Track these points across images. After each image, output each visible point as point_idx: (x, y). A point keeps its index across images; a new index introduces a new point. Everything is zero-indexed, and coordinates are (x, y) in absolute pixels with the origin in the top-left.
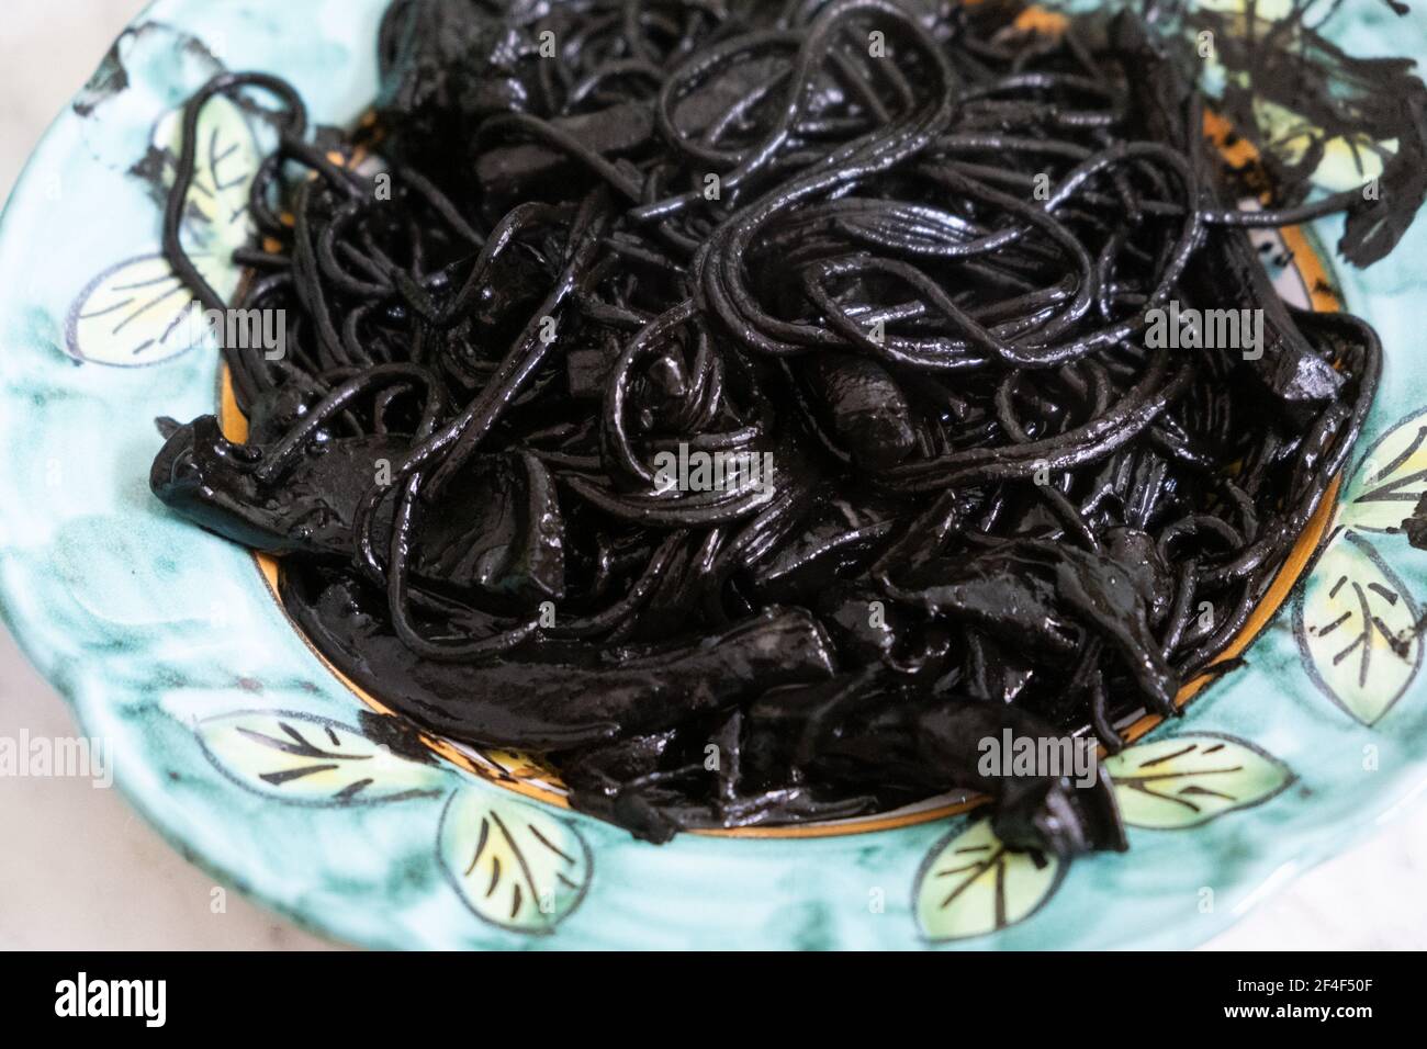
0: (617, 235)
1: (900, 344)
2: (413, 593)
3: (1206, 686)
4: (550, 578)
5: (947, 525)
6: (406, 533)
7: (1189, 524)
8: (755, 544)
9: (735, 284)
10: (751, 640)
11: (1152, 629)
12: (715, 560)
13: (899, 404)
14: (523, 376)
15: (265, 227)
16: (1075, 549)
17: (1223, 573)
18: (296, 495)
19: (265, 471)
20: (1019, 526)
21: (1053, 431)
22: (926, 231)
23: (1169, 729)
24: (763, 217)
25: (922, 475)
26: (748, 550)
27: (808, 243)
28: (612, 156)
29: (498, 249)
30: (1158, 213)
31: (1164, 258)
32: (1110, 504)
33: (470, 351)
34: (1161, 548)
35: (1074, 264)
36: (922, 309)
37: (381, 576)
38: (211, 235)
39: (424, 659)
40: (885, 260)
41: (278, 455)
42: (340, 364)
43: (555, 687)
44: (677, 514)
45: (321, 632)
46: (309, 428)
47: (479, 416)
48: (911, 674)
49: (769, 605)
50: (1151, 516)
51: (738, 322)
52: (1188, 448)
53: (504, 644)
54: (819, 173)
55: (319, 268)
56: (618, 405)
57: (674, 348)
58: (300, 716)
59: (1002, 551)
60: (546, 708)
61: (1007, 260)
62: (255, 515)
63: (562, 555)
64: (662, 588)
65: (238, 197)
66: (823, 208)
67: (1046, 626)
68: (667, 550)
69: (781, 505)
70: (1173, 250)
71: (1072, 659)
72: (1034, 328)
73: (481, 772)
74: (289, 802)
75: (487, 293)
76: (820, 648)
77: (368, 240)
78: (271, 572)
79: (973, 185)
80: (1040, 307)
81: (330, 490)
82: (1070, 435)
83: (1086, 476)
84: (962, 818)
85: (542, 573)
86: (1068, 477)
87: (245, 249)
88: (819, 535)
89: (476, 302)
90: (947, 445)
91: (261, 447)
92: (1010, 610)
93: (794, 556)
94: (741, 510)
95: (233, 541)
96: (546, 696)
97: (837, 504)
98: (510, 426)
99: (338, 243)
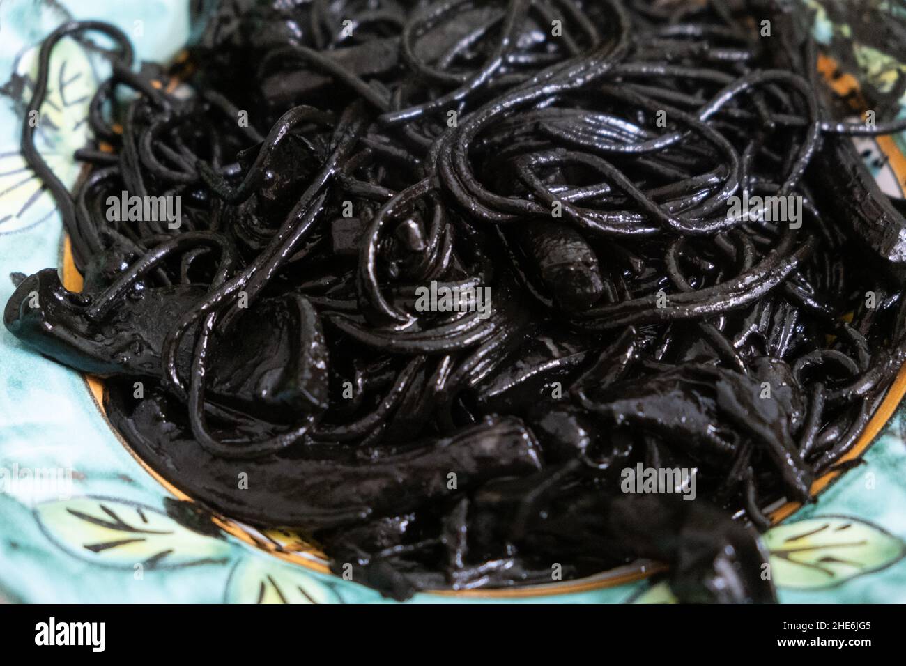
0: (369, 136)
1: (591, 215)
2: (208, 406)
3: (835, 480)
4: (316, 391)
5: (629, 355)
6: (203, 359)
7: (817, 356)
8: (478, 369)
9: (463, 168)
10: (475, 442)
11: (792, 435)
12: (447, 381)
13: (591, 259)
14: (297, 238)
15: (100, 135)
16: (730, 372)
17: (846, 393)
18: (118, 331)
19: (93, 312)
20: (685, 356)
21: (710, 283)
22: (609, 133)
23: (806, 513)
24: (484, 120)
25: (609, 316)
26: (472, 373)
27: (518, 142)
28: (367, 78)
29: (278, 139)
30: (786, 123)
31: (791, 157)
32: (755, 339)
33: (256, 222)
34: (795, 374)
35: (725, 158)
36: (608, 189)
37: (183, 393)
38: (59, 139)
39: (216, 457)
40: (578, 153)
41: (104, 300)
42: (155, 233)
43: (319, 479)
44: (417, 343)
45: (135, 437)
46: (130, 280)
47: (262, 268)
48: (602, 470)
49: (490, 414)
50: (786, 350)
51: (465, 197)
52: (814, 299)
53: (279, 445)
54: (527, 88)
55: (140, 162)
56: (371, 257)
57: (415, 214)
58: (117, 500)
59: (673, 374)
60: (312, 495)
61: (670, 157)
62: (86, 345)
63: (326, 375)
64: (405, 402)
65: (80, 112)
66: (530, 115)
67: (709, 432)
68: (410, 373)
69: (499, 338)
70: (799, 151)
71: (728, 459)
72: (695, 205)
73: (260, 545)
74: (105, 567)
75: (270, 175)
76: (530, 448)
77: (178, 141)
78: (98, 391)
79: (645, 100)
80: (699, 189)
81: (144, 326)
82: (724, 285)
83: (737, 318)
84: (644, 582)
85: (309, 388)
86: (722, 319)
87: (85, 149)
88: (528, 363)
89: (261, 182)
90: (628, 294)
91: (92, 294)
92: (680, 419)
93: (509, 378)
94: (467, 341)
95: (68, 367)
96: (313, 486)
97: (541, 340)
98: (286, 278)
99: (155, 143)
